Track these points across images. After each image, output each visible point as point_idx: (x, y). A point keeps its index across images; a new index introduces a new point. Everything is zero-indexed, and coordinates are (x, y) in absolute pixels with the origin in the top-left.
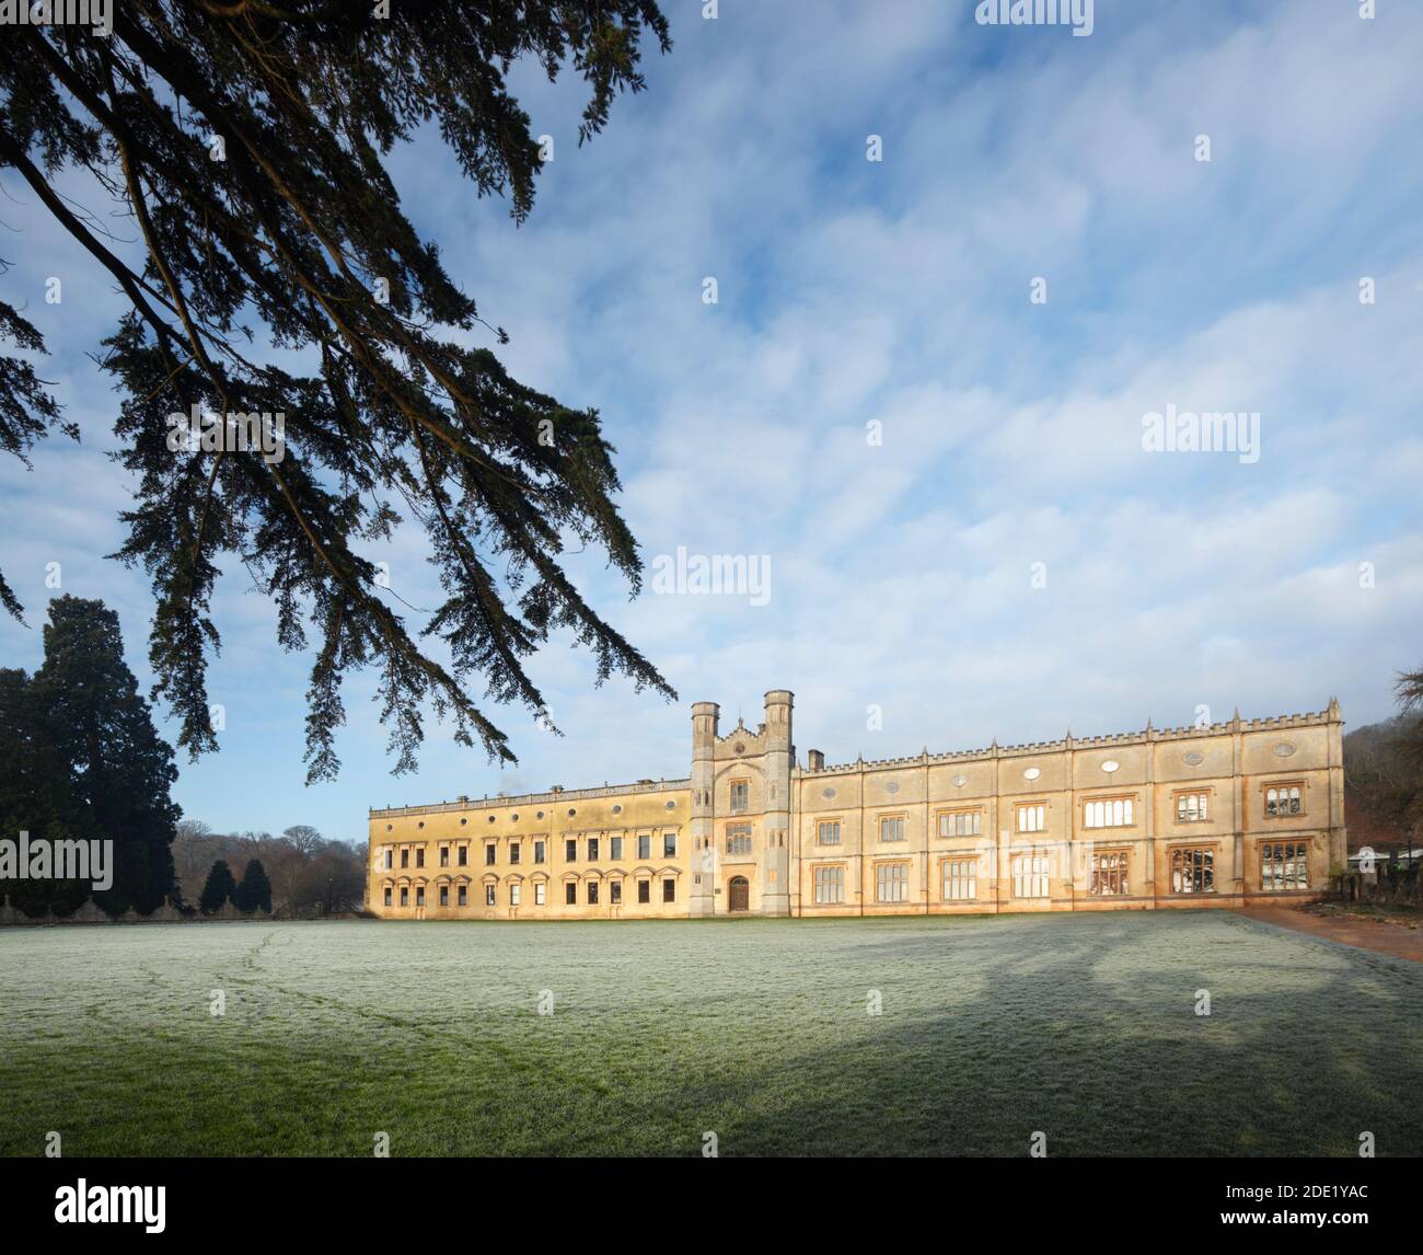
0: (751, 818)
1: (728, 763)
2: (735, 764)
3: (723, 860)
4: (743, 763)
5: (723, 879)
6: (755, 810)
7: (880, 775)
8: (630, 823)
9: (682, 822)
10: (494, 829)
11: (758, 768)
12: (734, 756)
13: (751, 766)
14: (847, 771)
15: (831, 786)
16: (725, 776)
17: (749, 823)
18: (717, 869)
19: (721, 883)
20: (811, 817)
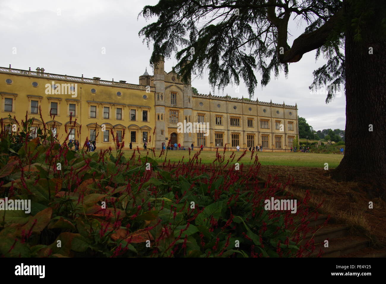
0: (178, 109)
1: (170, 84)
2: (173, 85)
3: (169, 125)
4: (176, 86)
5: (169, 134)
6: (180, 106)
7: (216, 101)
8: (127, 102)
9: (150, 106)
10: (35, 91)
11: (181, 89)
12: (172, 81)
13: (178, 87)
14: (206, 97)
15: (202, 101)
16: (168, 89)
17: (178, 111)
18: (166, 130)
19: (167, 135)
20: (196, 112)
